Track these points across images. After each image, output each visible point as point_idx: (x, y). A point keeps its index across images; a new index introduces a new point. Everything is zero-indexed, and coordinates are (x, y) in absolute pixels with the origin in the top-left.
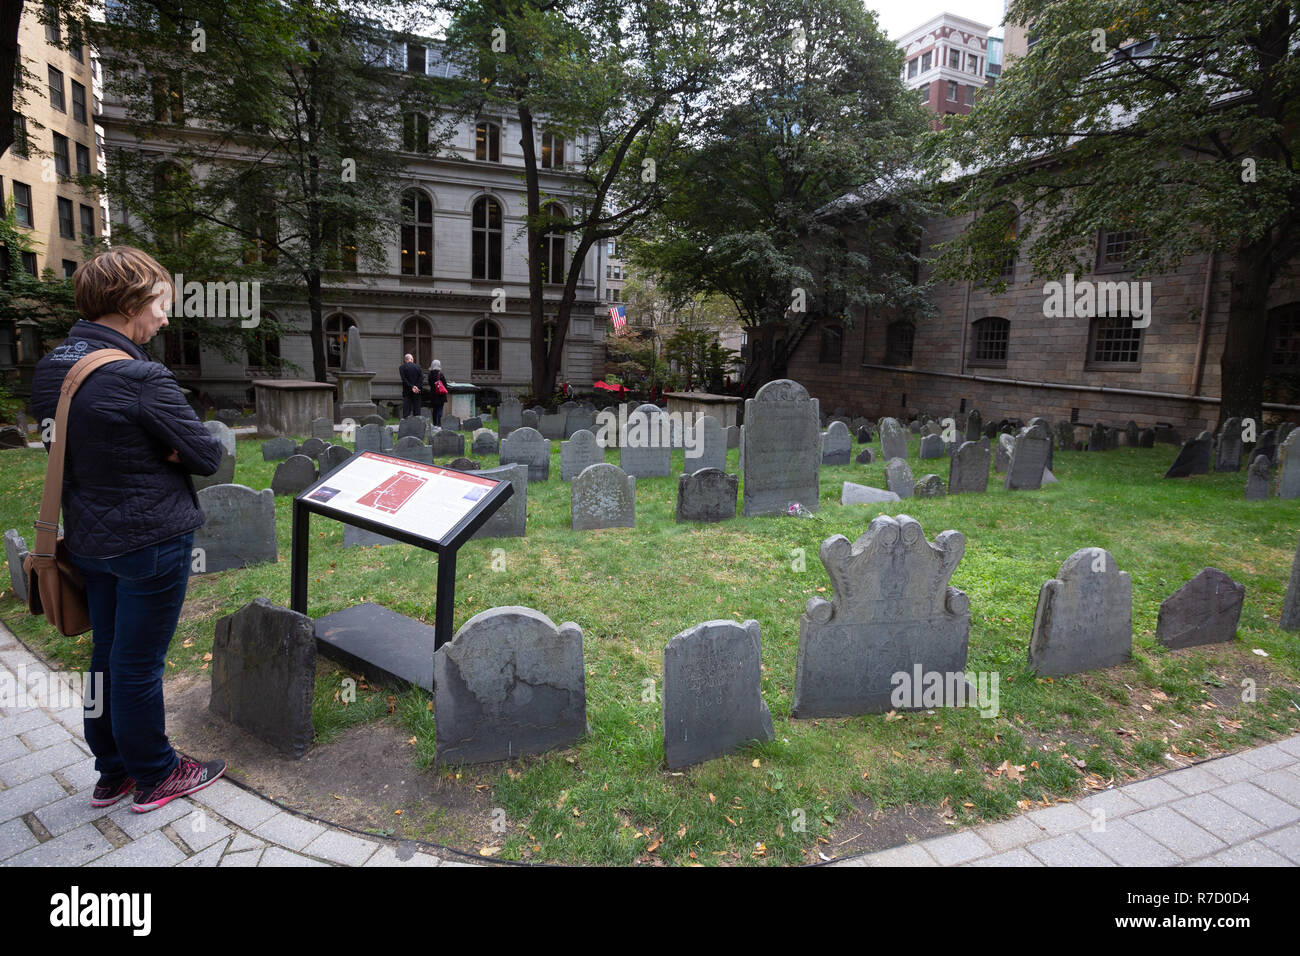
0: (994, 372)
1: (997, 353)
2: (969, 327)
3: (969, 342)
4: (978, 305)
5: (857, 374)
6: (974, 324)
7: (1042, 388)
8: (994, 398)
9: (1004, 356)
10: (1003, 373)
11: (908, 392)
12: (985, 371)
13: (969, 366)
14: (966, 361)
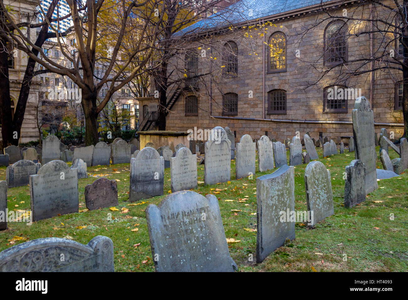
0: (280, 117)
1: (281, 107)
2: (267, 95)
3: (267, 102)
4: (270, 83)
5: (207, 122)
6: (269, 92)
7: (305, 123)
8: (282, 130)
9: (284, 108)
10: (284, 117)
11: (237, 130)
12: (276, 117)
13: (268, 114)
14: (266, 112)
